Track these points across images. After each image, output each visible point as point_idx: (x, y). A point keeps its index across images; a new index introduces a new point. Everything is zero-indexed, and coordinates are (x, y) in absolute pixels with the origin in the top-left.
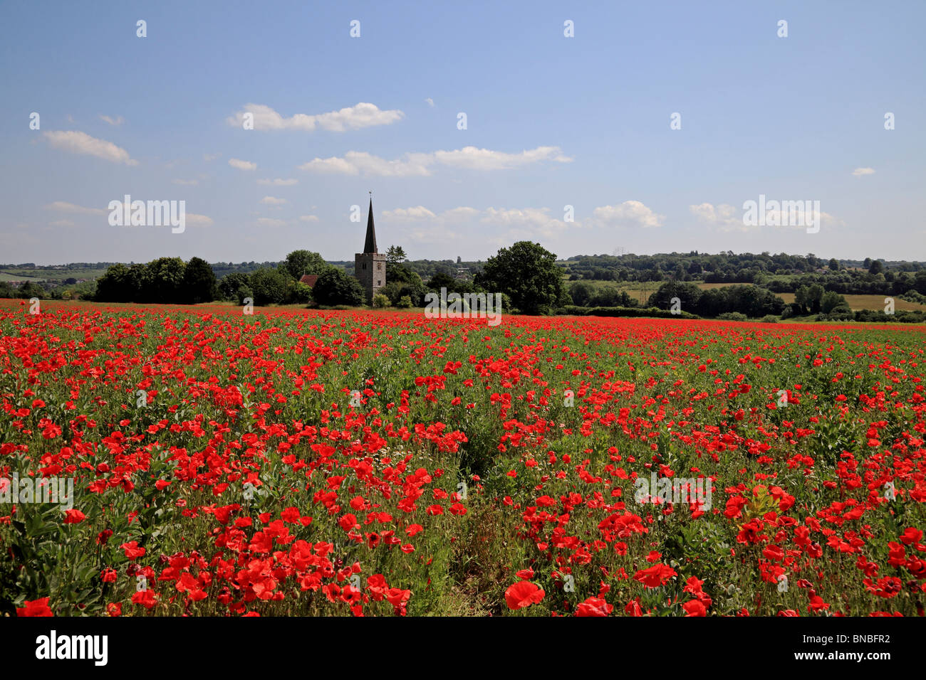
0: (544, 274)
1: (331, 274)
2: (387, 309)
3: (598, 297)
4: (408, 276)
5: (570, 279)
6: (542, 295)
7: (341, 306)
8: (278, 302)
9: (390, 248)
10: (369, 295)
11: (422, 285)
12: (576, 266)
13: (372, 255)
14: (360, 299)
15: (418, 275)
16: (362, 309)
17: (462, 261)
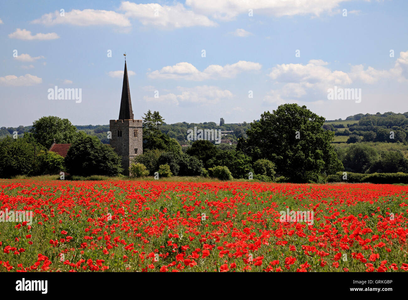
0: (312, 138)
1: (85, 143)
2: (145, 178)
3: (380, 162)
4: (166, 142)
5: (349, 142)
6: (309, 161)
7: (96, 176)
8: (26, 173)
9: (147, 113)
10: (125, 164)
11: (182, 153)
12: (355, 127)
13: (128, 122)
14: (116, 169)
15: (176, 141)
16: (119, 179)
17: (226, 123)
